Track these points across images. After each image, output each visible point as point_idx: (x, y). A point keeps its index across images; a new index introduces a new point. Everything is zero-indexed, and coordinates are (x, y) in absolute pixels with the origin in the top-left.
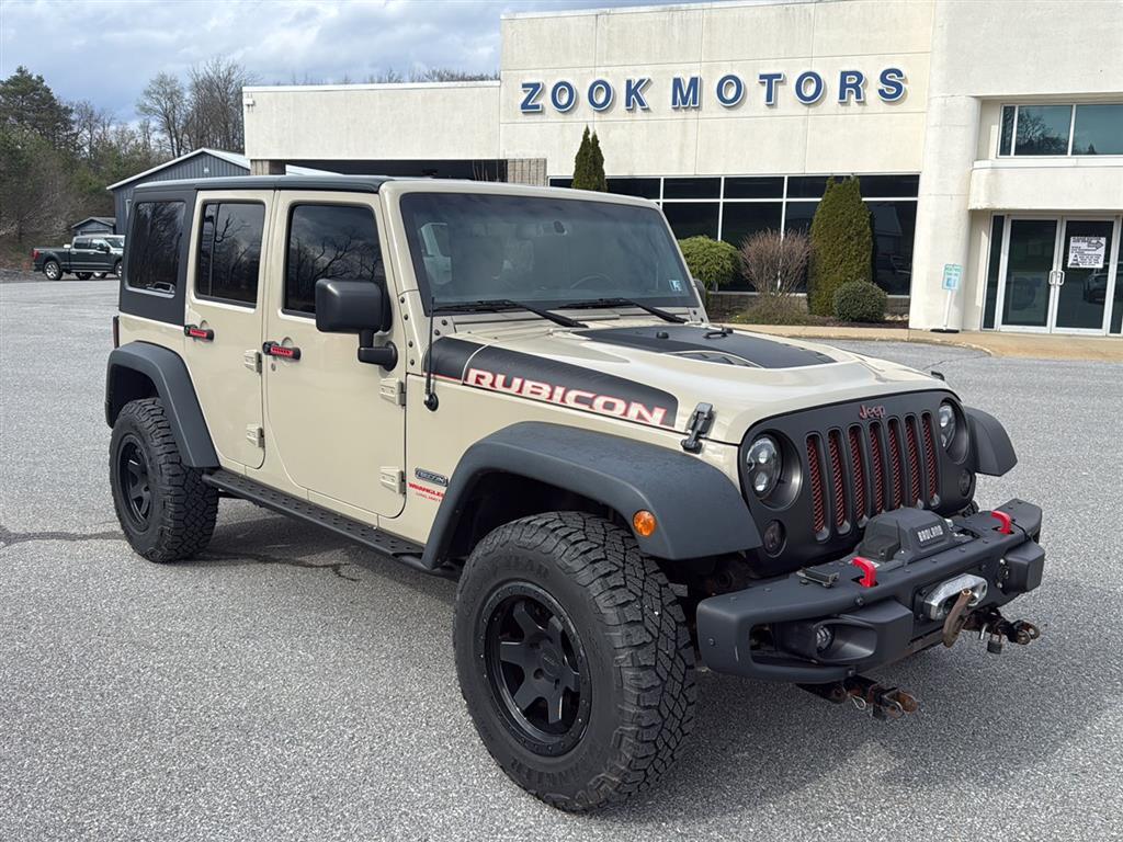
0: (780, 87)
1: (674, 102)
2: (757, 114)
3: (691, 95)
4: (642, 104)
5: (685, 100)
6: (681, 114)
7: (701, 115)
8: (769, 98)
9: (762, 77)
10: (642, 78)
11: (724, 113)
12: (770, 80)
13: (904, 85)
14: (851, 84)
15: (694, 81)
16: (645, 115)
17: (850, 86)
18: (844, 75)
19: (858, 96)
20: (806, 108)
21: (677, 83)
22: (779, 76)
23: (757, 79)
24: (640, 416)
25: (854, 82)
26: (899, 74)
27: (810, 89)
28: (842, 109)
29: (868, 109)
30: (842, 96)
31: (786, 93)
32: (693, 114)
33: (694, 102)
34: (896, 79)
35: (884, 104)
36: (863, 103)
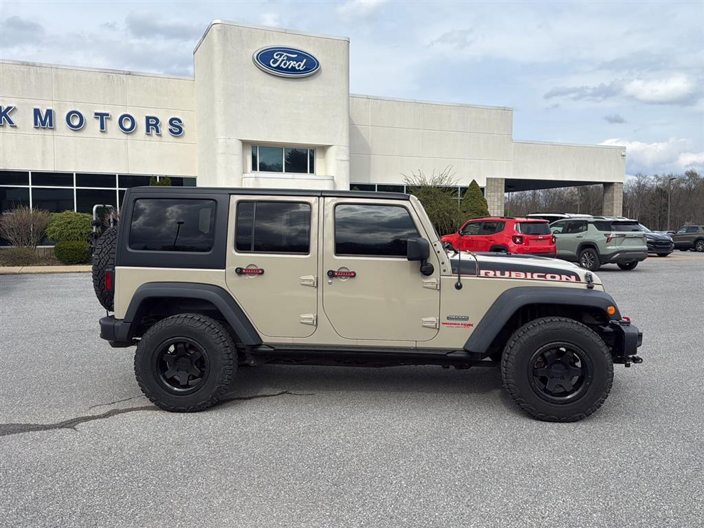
0: (108, 121)
1: (36, 123)
2: (94, 136)
3: (48, 120)
4: (11, 122)
5: (43, 123)
6: (41, 132)
7: (55, 133)
8: (102, 127)
9: (96, 114)
10: (10, 105)
11: (72, 133)
12: (102, 117)
13: (183, 128)
14: (152, 124)
15: (49, 112)
16: (13, 130)
17: (152, 125)
18: (148, 118)
19: (158, 131)
20: (126, 135)
21: (37, 112)
22: (107, 115)
23: (93, 115)
24: (567, 279)
25: (154, 123)
26: (180, 121)
27: (127, 125)
28: (148, 138)
29: (163, 139)
30: (148, 130)
31: (112, 125)
32: (49, 132)
33: (51, 125)
34: (178, 124)
35: (172, 137)
36: (160, 135)
